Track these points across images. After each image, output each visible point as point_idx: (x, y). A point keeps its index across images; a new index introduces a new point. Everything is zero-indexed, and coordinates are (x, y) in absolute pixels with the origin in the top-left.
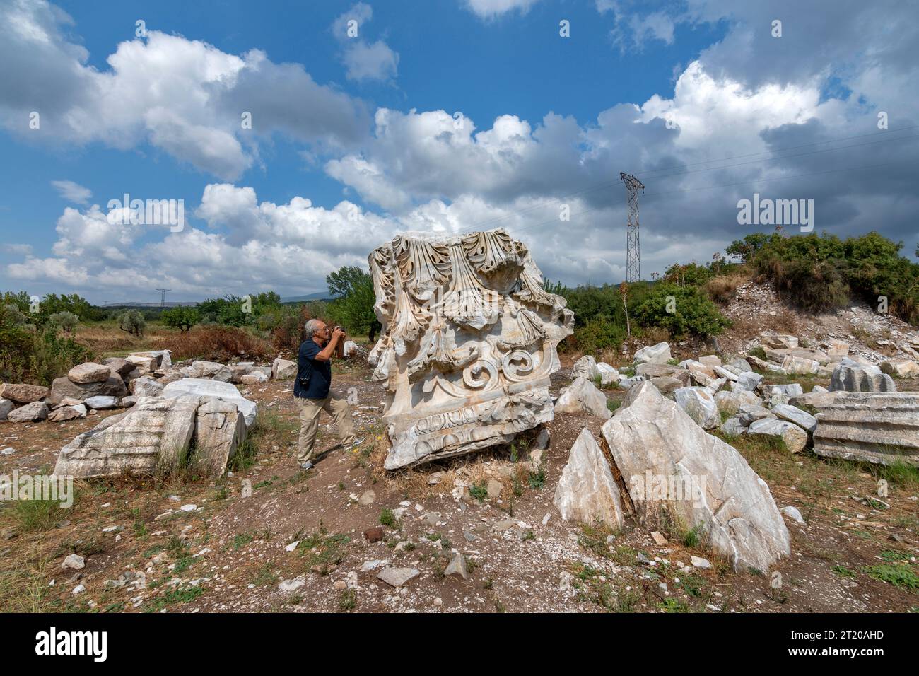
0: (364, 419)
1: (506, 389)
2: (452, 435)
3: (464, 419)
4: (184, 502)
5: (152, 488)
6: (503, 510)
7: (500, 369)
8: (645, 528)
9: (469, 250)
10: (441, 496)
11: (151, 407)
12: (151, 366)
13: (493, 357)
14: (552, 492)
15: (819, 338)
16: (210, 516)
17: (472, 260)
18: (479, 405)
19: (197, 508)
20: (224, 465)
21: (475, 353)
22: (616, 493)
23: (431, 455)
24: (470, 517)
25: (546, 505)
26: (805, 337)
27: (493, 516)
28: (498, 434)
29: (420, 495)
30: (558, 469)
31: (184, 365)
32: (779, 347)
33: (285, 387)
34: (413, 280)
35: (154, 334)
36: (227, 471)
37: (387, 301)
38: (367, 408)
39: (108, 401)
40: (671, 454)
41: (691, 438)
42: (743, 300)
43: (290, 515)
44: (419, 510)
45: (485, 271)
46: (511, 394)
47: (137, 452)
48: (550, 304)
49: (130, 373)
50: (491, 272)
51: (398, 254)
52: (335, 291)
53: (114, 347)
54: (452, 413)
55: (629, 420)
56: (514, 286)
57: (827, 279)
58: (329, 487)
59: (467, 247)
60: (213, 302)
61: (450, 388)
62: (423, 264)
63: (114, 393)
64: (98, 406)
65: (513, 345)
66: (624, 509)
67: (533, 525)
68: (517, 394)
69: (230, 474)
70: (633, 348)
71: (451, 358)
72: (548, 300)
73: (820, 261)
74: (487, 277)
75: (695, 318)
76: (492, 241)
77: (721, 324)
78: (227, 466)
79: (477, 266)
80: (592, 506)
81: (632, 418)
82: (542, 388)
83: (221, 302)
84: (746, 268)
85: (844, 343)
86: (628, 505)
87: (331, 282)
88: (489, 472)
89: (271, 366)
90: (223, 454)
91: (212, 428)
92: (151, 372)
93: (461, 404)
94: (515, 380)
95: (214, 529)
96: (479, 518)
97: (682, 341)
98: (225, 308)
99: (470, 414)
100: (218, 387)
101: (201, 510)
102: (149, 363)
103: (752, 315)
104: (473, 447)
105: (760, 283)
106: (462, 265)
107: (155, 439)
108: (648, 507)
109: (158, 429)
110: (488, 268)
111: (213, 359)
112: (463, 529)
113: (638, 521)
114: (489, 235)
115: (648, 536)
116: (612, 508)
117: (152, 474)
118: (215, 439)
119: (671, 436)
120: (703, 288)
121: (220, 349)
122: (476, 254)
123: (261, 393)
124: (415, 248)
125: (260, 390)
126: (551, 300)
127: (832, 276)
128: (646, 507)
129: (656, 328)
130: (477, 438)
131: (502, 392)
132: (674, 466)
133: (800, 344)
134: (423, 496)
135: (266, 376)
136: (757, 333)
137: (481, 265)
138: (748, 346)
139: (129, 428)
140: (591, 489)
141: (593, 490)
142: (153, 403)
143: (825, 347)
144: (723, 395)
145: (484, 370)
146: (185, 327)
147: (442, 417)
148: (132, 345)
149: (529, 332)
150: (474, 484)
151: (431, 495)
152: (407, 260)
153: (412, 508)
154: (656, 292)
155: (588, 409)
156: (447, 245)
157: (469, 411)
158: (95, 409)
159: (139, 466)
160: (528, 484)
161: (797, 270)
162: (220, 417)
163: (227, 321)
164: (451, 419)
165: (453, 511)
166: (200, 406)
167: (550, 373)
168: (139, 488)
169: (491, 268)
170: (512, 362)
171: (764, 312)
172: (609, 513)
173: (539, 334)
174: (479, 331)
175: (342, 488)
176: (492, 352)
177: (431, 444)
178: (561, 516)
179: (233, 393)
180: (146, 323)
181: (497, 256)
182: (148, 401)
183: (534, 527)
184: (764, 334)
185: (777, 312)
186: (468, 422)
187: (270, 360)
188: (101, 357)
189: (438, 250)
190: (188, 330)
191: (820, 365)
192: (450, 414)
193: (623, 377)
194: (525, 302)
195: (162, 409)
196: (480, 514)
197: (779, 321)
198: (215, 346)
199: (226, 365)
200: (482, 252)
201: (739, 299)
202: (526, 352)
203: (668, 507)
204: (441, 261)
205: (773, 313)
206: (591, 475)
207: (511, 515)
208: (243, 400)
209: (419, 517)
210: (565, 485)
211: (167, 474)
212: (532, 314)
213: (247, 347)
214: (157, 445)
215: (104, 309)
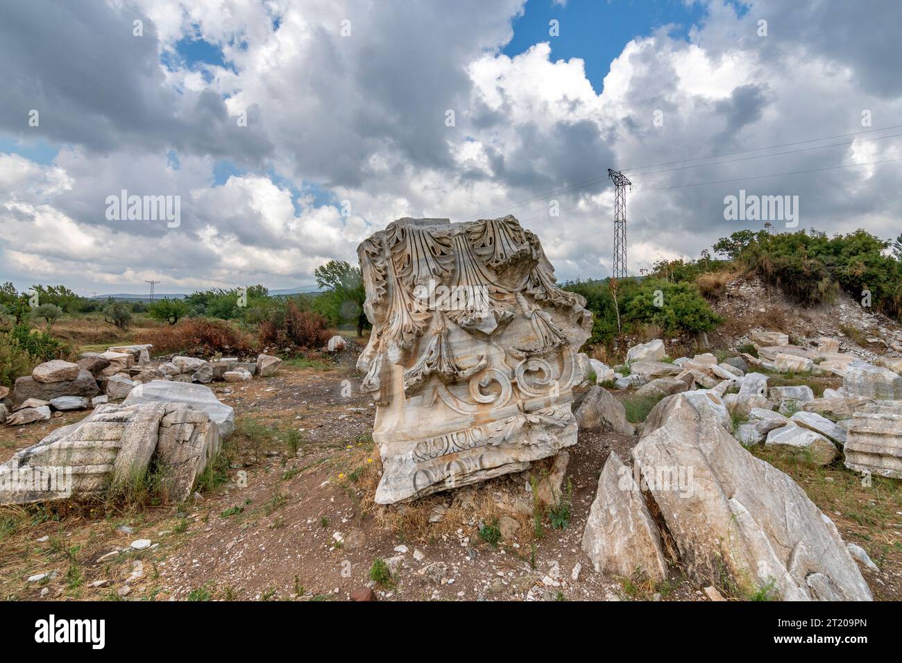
0: (350, 423)
1: (521, 405)
2: (457, 462)
3: (471, 442)
4: (137, 534)
5: (102, 516)
6: (522, 558)
7: (513, 381)
8: (695, 581)
9: (475, 240)
10: (445, 538)
11: (108, 416)
12: (127, 362)
13: (504, 367)
14: (579, 533)
15: (808, 335)
16: (163, 559)
17: (479, 252)
18: (489, 425)
19: (151, 545)
20: (191, 484)
21: (483, 362)
22: (655, 534)
23: (432, 487)
24: (483, 570)
25: (574, 551)
26: (795, 334)
27: (511, 568)
28: (511, 461)
29: (420, 537)
30: (583, 501)
31: (166, 360)
32: (769, 345)
33: (269, 385)
34: (409, 275)
35: (141, 326)
36: (193, 492)
37: (379, 299)
38: (354, 409)
39: (75, 402)
40: (721, 487)
41: (740, 465)
42: (732, 296)
43: (259, 561)
44: (418, 559)
45: (494, 265)
46: (527, 412)
47: (86, 471)
48: (569, 304)
49: (103, 371)
50: (501, 266)
51: (392, 246)
52: (323, 285)
53: (98, 340)
54: (457, 434)
55: (667, 443)
56: (527, 283)
57: (816, 277)
58: (309, 521)
59: (472, 237)
60: (202, 294)
61: (455, 403)
62: (421, 256)
63: (83, 392)
64: (63, 407)
65: (528, 352)
66: (666, 555)
67: (561, 581)
68: (534, 413)
69: (197, 494)
70: (624, 346)
71: (455, 367)
72: (567, 299)
73: (809, 258)
74: (497, 272)
75: (687, 314)
76: (501, 230)
77: (712, 320)
78: (194, 486)
79: (485, 259)
80: (629, 553)
81: (670, 440)
82: (563, 405)
83: (211, 295)
84: (735, 265)
85: (835, 340)
86: (670, 550)
87: (320, 275)
88: (501, 505)
89: (256, 361)
90: (190, 472)
91: (178, 441)
92: (127, 368)
93: (468, 423)
94: (532, 395)
95: (167, 577)
96: (494, 572)
97: (674, 337)
98: (214, 300)
99: (477, 435)
100: (191, 390)
101: (156, 547)
102: (126, 359)
103: (742, 312)
104: (483, 476)
105: (749, 280)
106: (466, 258)
107: (109, 456)
108: (696, 553)
109: (113, 444)
110: (497, 262)
111: (196, 355)
112: (476, 589)
113: (686, 571)
114: (498, 223)
115: (701, 593)
116: (654, 555)
117: (102, 498)
118: (181, 453)
119: (718, 463)
120: (694, 285)
121: (204, 343)
122: (483, 246)
123: (243, 391)
124: (412, 238)
125: (242, 388)
126: (570, 300)
127: (821, 272)
128: (694, 554)
129: (646, 325)
130: (487, 464)
131: (517, 409)
132: (727, 502)
133: (791, 342)
134: (422, 539)
135: (249, 373)
136: (747, 330)
137: (488, 258)
138: (738, 343)
139: (79, 443)
140: (627, 531)
141: (630, 532)
142: (112, 412)
143: (815, 345)
144: (732, 398)
145: (494, 381)
146: (172, 320)
147: (445, 440)
148: (116, 337)
149: (546, 337)
150: (484, 522)
151: (433, 537)
152: (402, 251)
153: (409, 555)
154: (647, 288)
155: (607, 424)
156: (449, 235)
157: (477, 433)
158: (61, 411)
159: (90, 488)
160: (550, 522)
161: (786, 268)
162: (188, 429)
163: (215, 314)
164: (456, 442)
165: (461, 559)
166: (165, 415)
167: (572, 387)
168: (87, 514)
169: (501, 262)
170: (528, 372)
171: (753, 309)
172: (650, 562)
173: (559, 340)
174: (488, 336)
175: (324, 524)
176: (503, 361)
177: (432, 474)
178: (593, 567)
179: (207, 397)
180: (132, 315)
181: (507, 248)
182: (106, 410)
183: (564, 584)
184: (754, 332)
185: (766, 309)
186: (476, 446)
187: (255, 355)
188: (77, 351)
189: (438, 240)
190: (176, 321)
191: (814, 363)
192: (455, 437)
193: (619, 376)
194: (539, 301)
195: (120, 420)
196: (493, 564)
197: (769, 318)
198: (198, 340)
199: (208, 361)
200: (490, 244)
201: (728, 296)
202: (544, 360)
203: (722, 555)
204: (443, 254)
205: (763, 310)
206: (625, 512)
207: (534, 567)
208: (218, 405)
209: (419, 571)
210: (595, 525)
211: (122, 497)
212: (548, 316)
213: (232, 340)
214: (112, 462)
215: (93, 300)
